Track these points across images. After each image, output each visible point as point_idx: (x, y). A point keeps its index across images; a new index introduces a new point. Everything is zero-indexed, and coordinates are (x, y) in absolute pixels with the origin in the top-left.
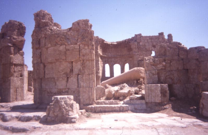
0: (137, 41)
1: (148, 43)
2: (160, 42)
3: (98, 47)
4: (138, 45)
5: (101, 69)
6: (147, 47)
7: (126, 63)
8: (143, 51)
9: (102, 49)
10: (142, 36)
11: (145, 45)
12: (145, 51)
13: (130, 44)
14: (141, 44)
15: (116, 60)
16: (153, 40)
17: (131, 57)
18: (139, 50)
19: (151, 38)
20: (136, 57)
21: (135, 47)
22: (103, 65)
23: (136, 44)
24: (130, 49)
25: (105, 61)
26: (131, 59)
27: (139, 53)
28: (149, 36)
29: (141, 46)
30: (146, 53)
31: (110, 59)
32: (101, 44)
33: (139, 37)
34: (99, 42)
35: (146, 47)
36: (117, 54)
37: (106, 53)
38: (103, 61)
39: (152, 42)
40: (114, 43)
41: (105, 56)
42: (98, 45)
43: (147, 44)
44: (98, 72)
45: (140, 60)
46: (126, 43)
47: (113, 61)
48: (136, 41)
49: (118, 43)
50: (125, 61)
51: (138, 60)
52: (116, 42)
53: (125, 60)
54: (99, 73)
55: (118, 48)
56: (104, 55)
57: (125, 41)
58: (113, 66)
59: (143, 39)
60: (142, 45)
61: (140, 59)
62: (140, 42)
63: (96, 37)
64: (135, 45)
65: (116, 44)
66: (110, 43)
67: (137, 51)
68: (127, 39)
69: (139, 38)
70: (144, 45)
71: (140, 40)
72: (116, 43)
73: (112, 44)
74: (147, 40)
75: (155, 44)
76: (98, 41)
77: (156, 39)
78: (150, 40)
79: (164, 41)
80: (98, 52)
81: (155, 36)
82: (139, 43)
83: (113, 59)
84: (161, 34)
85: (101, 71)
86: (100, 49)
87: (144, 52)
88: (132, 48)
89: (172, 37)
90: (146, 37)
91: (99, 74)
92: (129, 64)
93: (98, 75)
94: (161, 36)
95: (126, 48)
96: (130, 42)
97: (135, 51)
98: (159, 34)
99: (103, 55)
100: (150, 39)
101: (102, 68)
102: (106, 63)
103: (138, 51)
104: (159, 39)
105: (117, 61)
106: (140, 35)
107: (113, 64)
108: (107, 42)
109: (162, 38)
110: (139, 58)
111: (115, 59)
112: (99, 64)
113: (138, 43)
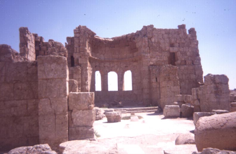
0: (147, 36)
1: (164, 39)
2: (180, 38)
3: (86, 42)
4: (148, 42)
5: (89, 78)
6: (162, 46)
7: (126, 70)
8: (157, 51)
9: (91, 47)
10: (155, 29)
11: (159, 43)
12: (159, 51)
13: (134, 40)
14: (153, 40)
15: (112, 65)
16: (170, 36)
17: (136, 61)
18: (150, 49)
19: (168, 32)
20: (146, 60)
21: (145, 45)
22: (93, 73)
23: (146, 40)
24: (134, 49)
25: (96, 66)
26: (135, 64)
27: (151, 54)
28: (166, 30)
29: (154, 44)
30: (160, 55)
31: (103, 64)
32: (90, 38)
33: (151, 29)
34: (88, 34)
35: (160, 46)
36: (113, 56)
37: (98, 54)
38: (92, 67)
39: (169, 38)
40: (109, 40)
41: (96, 58)
42: (86, 40)
43: (162, 41)
44: (86, 82)
45: (152, 65)
46: (128, 39)
47: (108, 67)
48: (145, 35)
49: (114, 39)
50: (126, 67)
51: (149, 65)
52: (112, 38)
53: (125, 65)
54: (88, 85)
55: (114, 47)
56: (94, 57)
57: (127, 36)
58: (107, 75)
59: (156, 33)
60: (155, 42)
61: (152, 63)
62: (152, 37)
63: (82, 26)
64: (145, 42)
65: (113, 41)
66: (104, 39)
67: (147, 51)
68: (129, 34)
69: (150, 31)
70: (158, 41)
71: (152, 34)
72: (111, 40)
73: (105, 41)
74: (163, 34)
75: (173, 41)
76: (86, 33)
77: (175, 34)
78: (166, 36)
79: (187, 38)
80: (86, 50)
81: (173, 29)
82: (150, 39)
83: (107, 64)
84: (182, 27)
85: (89, 82)
86: (89, 46)
87: (157, 53)
88: (137, 46)
89: (195, 32)
90: (161, 30)
91: (86, 87)
92: (132, 72)
93: (86, 89)
94: (182, 30)
95: (127, 47)
96: (134, 39)
97: (143, 51)
98: (179, 26)
99: (92, 57)
100: (166, 33)
101: (91, 77)
102: (97, 70)
103: (149, 51)
104: (179, 34)
105: (113, 67)
106: (151, 26)
107: (106, 71)
108: (98, 37)
109: (183, 33)
110: (150, 62)
111: (110, 64)
112: (87, 70)
113: (148, 39)
